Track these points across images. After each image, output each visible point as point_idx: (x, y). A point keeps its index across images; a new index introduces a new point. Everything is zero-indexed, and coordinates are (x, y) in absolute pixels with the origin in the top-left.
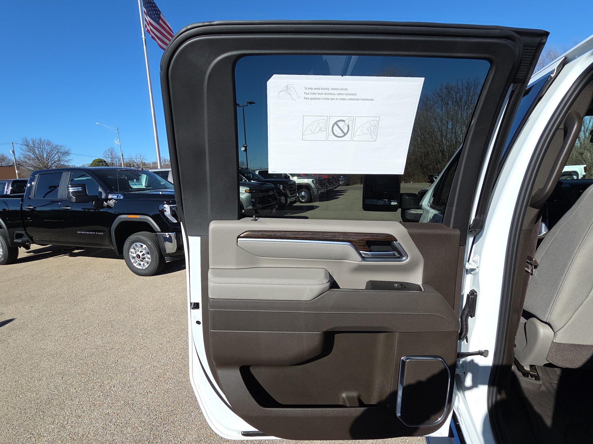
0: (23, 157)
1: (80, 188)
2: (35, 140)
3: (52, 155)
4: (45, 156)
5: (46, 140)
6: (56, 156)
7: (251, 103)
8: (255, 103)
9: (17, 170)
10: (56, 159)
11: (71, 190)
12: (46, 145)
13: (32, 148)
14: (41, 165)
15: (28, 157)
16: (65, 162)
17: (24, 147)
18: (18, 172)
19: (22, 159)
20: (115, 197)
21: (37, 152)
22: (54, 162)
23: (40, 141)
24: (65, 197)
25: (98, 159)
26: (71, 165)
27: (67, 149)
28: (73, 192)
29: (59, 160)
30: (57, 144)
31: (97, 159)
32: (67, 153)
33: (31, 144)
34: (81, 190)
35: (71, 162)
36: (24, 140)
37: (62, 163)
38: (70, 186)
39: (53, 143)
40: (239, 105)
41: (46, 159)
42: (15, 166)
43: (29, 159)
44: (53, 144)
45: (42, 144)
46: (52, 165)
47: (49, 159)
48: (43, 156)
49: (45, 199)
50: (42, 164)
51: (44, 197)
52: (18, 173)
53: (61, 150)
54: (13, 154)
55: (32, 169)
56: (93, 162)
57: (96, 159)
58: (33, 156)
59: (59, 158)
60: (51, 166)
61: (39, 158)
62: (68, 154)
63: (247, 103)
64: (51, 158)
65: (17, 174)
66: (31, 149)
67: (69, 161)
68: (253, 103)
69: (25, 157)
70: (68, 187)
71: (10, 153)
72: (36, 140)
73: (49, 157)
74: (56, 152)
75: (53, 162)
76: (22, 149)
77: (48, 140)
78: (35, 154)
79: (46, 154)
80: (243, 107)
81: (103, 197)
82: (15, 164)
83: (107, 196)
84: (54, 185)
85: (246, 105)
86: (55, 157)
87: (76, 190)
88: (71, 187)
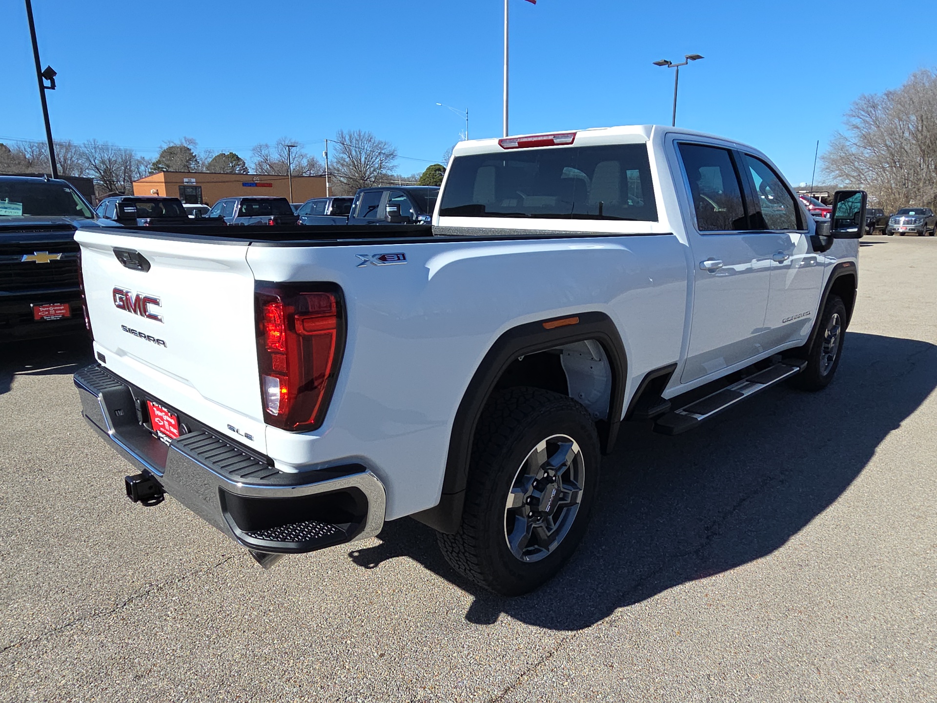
0: (336, 162)
1: (396, 208)
2: (352, 133)
3: (372, 158)
4: (363, 159)
5: (367, 133)
6: (378, 160)
7: (694, 58)
8: (703, 58)
9: (328, 182)
10: (377, 166)
11: (388, 209)
12: (365, 142)
13: (348, 148)
14: (357, 175)
15: (342, 162)
16: (388, 169)
17: (338, 146)
18: (329, 185)
19: (335, 164)
20: (424, 218)
21: (354, 153)
22: (374, 170)
23: (359, 136)
24: (383, 217)
25: (435, 165)
26: (395, 175)
27: (393, 148)
28: (390, 212)
29: (381, 168)
30: (381, 140)
31: (433, 164)
32: (391, 155)
33: (348, 142)
34: (396, 210)
35: (396, 170)
36: (339, 134)
37: (384, 172)
38: (387, 205)
39: (375, 137)
40: (671, 63)
41: (364, 164)
42: (327, 176)
43: (343, 165)
44: (376, 140)
45: (362, 140)
46: (371, 174)
47: (367, 165)
48: (360, 160)
49: (366, 218)
50: (358, 173)
51: (364, 217)
52: (329, 188)
53: (385, 150)
54: (326, 157)
55: (345, 181)
56: (427, 170)
57: (432, 166)
58: (347, 160)
59: (381, 163)
60: (369, 176)
61: (355, 165)
62: (393, 157)
63: (687, 58)
64: (371, 163)
65: (327, 189)
66: (347, 150)
67: (393, 168)
68: (699, 57)
69: (338, 162)
70: (386, 207)
71: (322, 155)
72: (354, 134)
73: (368, 162)
74: (377, 154)
75: (372, 169)
76: (335, 149)
77: (370, 132)
78: (351, 156)
79: (364, 156)
80: (678, 66)
81: (414, 219)
82: (327, 173)
83: (417, 218)
84: (373, 205)
85: (684, 61)
86: (376, 161)
87: (392, 210)
88: (389, 207)
